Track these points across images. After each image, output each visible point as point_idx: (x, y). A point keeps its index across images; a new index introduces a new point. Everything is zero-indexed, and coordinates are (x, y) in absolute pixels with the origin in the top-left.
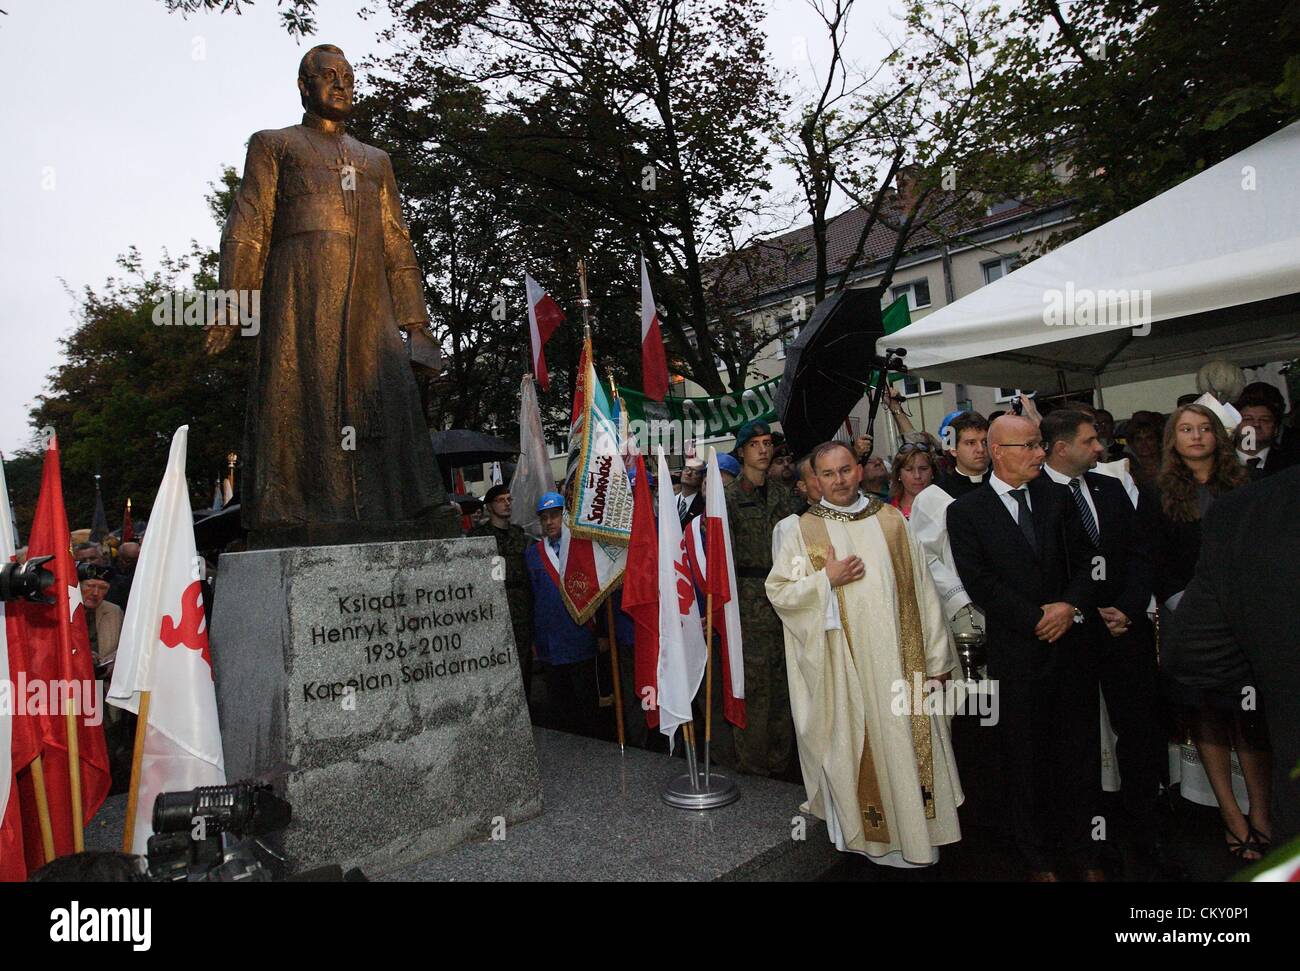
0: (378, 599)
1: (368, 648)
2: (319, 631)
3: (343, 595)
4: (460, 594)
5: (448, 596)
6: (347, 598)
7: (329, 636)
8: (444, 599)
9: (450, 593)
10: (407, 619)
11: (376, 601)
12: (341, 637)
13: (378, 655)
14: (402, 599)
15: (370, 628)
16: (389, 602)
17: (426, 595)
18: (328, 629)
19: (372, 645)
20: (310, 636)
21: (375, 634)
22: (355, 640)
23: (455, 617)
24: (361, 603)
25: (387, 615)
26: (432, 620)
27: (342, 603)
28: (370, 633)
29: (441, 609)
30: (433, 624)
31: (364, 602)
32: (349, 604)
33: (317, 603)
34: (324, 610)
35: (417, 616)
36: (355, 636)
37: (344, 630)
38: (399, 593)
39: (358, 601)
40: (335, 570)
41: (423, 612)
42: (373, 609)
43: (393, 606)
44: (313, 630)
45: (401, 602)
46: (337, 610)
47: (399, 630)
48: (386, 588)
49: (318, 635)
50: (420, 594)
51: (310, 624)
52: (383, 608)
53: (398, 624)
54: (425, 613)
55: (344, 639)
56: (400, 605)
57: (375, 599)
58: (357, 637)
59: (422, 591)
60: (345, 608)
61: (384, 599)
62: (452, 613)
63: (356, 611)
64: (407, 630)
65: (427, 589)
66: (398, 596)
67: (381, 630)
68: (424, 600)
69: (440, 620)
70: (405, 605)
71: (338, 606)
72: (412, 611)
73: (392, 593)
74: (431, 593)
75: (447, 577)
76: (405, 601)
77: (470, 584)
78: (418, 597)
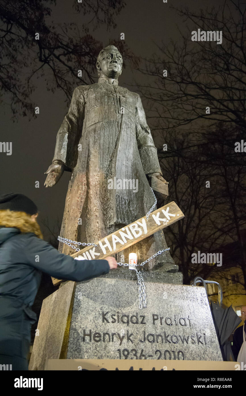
0: (128, 317)
1: (119, 350)
2: (87, 332)
3: (105, 311)
4: (182, 322)
5: (173, 322)
6: (107, 313)
7: (95, 337)
8: (171, 324)
9: (175, 320)
10: (147, 334)
11: (126, 318)
12: (102, 338)
13: (126, 357)
14: (143, 319)
15: (121, 336)
16: (134, 319)
17: (159, 319)
18: (94, 332)
19: (122, 348)
20: (82, 336)
21: (125, 341)
22: (111, 343)
23: (179, 338)
24: (116, 317)
25: (132, 328)
26: (164, 337)
27: (104, 315)
28: (121, 339)
29: (169, 331)
30: (164, 341)
31: (118, 316)
32: (108, 316)
33: (87, 313)
34: (92, 318)
35: (154, 333)
36: (111, 340)
37: (104, 334)
38: (141, 315)
39: (115, 315)
40: (101, 293)
41: (158, 331)
42: (124, 323)
43: (137, 323)
44: (84, 331)
45: (142, 321)
46: (101, 320)
47: (141, 341)
48: (133, 310)
49: (88, 335)
50: (156, 317)
51: (82, 327)
52: (130, 323)
53: (140, 337)
54: (159, 332)
55: (104, 341)
56: (142, 323)
57: (125, 316)
58: (113, 341)
59: (157, 315)
60: (106, 319)
61: (132, 317)
62: (177, 335)
63: (113, 322)
64: (147, 342)
65: (160, 315)
66: (141, 316)
67: (129, 339)
68: (158, 322)
69: (169, 338)
70: (145, 323)
71: (101, 317)
72: (150, 328)
73: (137, 313)
74: (163, 318)
75: (173, 309)
76: (145, 321)
77: (189, 316)
78: (154, 320)
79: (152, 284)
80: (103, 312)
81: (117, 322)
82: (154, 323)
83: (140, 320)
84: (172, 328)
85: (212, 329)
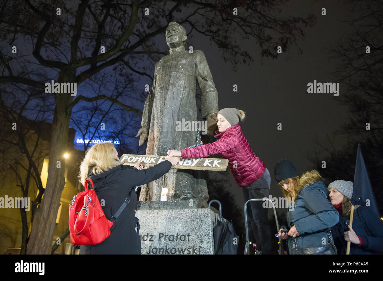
4: (183, 238)
5: (175, 238)
8: (173, 240)
9: (177, 237)
14: (152, 237)
16: (145, 238)
17: (164, 237)
23: (178, 250)
26: (165, 250)
29: (171, 245)
35: (158, 247)
38: (151, 234)
41: (161, 245)
45: (151, 239)
48: (145, 231)
50: (161, 236)
53: (147, 250)
59: (162, 234)
62: (176, 248)
65: (165, 233)
68: (163, 239)
70: (152, 240)
72: (155, 244)
73: (148, 234)
74: (167, 236)
75: (177, 229)
76: (153, 239)
77: (189, 233)
78: (160, 237)
79: (163, 212)
82: (159, 240)
84: (173, 243)
85: (208, 242)
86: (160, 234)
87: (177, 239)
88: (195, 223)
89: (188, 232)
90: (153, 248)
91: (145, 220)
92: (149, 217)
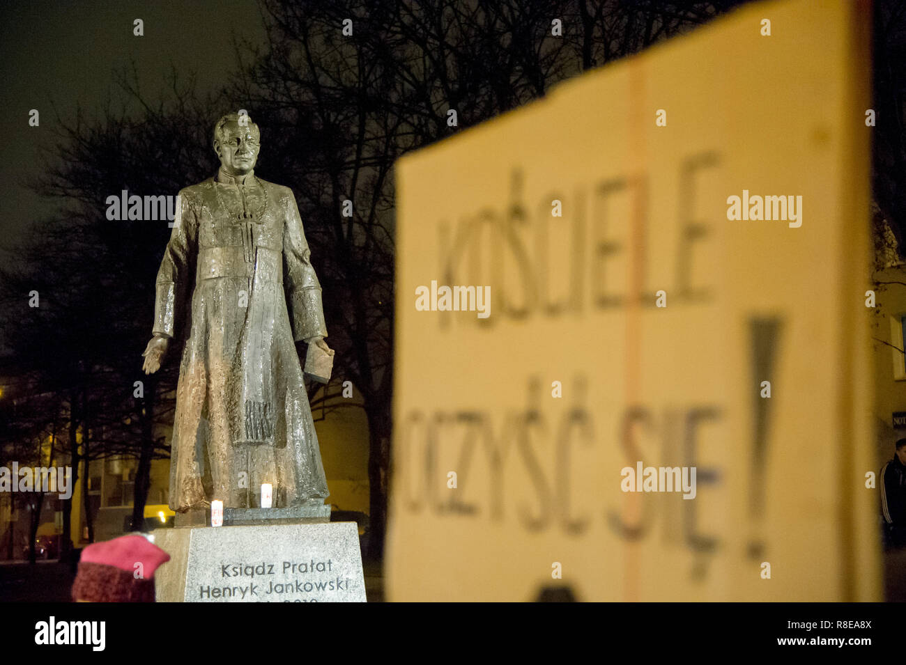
0: (253, 568)
2: (205, 588)
3: (226, 564)
4: (321, 567)
5: (309, 568)
6: (228, 566)
7: (213, 592)
8: (306, 571)
9: (312, 566)
11: (250, 570)
12: (222, 594)
14: (271, 569)
15: (244, 590)
16: (260, 570)
17: (291, 567)
18: (212, 587)
19: (245, 602)
20: (199, 592)
21: (248, 593)
23: (314, 586)
24: (238, 570)
25: (257, 580)
26: (295, 587)
27: (224, 569)
28: (244, 593)
29: (303, 579)
30: (295, 590)
31: (241, 568)
32: (229, 570)
33: (205, 569)
34: (211, 574)
35: (283, 582)
36: (232, 594)
37: (225, 589)
38: (269, 564)
39: (237, 568)
40: (221, 545)
42: (248, 575)
43: (263, 573)
44: (202, 588)
45: (270, 571)
46: (221, 574)
47: (267, 592)
48: (260, 560)
49: (205, 592)
50: (287, 565)
51: (199, 583)
52: (255, 574)
53: (267, 588)
54: (289, 581)
55: (224, 595)
56: (269, 573)
57: (250, 567)
58: (234, 595)
59: (289, 563)
60: (226, 573)
61: (257, 569)
62: (313, 582)
63: (234, 576)
64: (274, 592)
65: (293, 561)
66: (269, 566)
67: (252, 591)
68: (289, 570)
69: (301, 587)
70: (274, 573)
71: (221, 571)
72: (279, 578)
73: (264, 563)
74: (296, 565)
75: (311, 554)
76: (273, 570)
77: (330, 560)
78: (285, 568)
80: (223, 566)
81: (239, 575)
82: (284, 572)
83: (267, 570)
84: (307, 575)
85: (359, 572)
86: (284, 563)
87: (312, 569)
88: (337, 545)
89: (327, 559)
90: (275, 585)
91: (256, 542)
92: (262, 537)
